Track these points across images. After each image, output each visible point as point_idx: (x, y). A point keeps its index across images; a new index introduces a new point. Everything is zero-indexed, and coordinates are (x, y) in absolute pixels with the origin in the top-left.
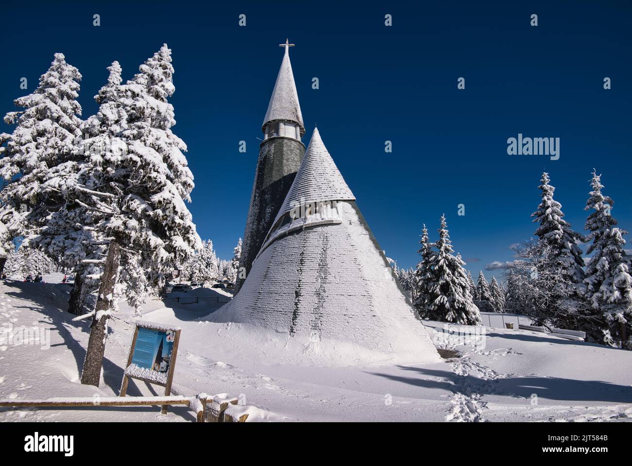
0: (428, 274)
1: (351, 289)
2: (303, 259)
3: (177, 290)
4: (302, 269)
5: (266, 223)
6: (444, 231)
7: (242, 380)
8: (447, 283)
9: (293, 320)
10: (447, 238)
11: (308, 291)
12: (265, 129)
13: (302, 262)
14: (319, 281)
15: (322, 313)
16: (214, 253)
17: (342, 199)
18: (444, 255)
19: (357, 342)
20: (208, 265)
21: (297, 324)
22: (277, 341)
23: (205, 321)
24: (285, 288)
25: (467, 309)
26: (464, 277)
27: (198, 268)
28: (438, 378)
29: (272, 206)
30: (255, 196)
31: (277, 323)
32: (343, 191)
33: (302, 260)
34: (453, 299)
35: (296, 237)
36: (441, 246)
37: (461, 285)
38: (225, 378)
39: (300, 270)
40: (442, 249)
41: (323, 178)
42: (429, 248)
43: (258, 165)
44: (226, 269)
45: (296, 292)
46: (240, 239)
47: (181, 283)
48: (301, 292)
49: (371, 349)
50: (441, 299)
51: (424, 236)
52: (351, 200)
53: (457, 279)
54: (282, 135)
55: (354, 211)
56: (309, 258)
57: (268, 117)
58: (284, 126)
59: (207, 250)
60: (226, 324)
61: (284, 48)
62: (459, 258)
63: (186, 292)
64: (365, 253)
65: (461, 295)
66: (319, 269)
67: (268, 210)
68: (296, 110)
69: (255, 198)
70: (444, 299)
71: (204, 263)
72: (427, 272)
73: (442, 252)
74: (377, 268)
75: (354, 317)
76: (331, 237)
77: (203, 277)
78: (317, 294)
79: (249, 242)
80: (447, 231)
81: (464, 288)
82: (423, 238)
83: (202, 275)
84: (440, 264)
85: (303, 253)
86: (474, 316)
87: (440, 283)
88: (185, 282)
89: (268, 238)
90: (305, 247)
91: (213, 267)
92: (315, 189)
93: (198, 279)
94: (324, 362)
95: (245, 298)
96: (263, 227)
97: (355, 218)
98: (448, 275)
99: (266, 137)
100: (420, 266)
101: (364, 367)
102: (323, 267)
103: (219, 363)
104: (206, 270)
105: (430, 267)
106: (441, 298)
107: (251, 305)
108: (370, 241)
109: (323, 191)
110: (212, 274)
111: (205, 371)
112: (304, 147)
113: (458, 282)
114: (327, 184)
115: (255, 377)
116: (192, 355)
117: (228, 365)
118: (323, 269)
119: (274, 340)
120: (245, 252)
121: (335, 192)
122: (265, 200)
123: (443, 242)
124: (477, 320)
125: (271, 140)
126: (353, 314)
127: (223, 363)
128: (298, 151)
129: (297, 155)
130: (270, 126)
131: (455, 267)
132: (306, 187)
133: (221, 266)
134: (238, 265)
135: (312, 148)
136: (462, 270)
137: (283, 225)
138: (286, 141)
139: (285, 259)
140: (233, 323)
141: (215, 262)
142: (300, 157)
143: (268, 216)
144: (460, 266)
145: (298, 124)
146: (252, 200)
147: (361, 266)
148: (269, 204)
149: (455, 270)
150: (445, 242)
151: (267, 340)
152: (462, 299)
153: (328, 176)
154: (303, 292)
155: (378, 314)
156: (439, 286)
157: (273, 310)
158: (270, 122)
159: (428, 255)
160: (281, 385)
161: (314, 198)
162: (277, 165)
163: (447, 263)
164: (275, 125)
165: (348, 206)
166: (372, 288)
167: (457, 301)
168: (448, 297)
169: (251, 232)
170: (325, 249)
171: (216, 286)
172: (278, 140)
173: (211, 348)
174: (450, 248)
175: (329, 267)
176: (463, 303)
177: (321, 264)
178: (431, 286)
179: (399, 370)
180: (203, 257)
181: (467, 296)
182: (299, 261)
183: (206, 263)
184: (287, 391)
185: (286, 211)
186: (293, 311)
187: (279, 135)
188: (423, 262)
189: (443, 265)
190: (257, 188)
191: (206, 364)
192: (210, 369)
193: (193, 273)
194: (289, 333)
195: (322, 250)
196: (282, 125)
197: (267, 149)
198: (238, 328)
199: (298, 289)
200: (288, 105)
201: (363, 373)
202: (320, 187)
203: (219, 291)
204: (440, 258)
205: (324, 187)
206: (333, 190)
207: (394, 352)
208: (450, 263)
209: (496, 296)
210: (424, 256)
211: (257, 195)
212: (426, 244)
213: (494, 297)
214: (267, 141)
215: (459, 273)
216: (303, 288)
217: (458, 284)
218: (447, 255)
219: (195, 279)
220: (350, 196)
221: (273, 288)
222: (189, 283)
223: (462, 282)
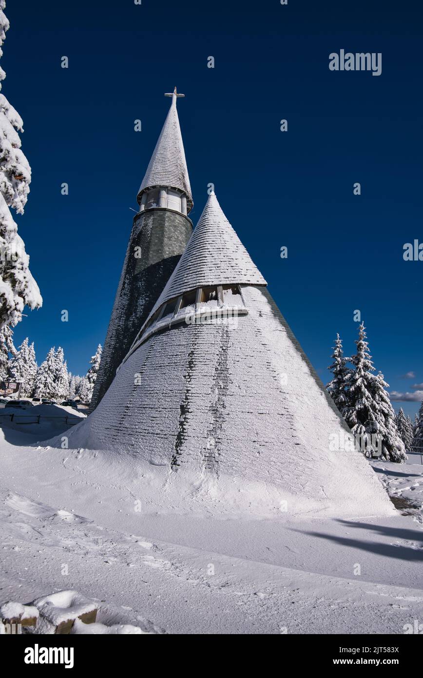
0: (342, 397)
1: (263, 404)
2: (193, 360)
3: (12, 407)
4: (191, 374)
5: (137, 318)
6: (363, 342)
7: (100, 547)
8: (366, 409)
9: (177, 446)
10: (365, 351)
11: (199, 406)
12: (140, 199)
13: (191, 365)
14: (217, 391)
15: (220, 437)
16: (65, 364)
17: (249, 282)
18: (363, 373)
19: (273, 482)
20: (57, 378)
21: (182, 452)
22: (153, 478)
23: (46, 447)
24: (165, 401)
25: (391, 443)
26: (386, 402)
27: (43, 382)
28: (410, 542)
29: (147, 297)
30: (124, 283)
31: (153, 450)
32: (249, 273)
33: (191, 363)
34: (373, 429)
35: (183, 331)
36: (359, 361)
37: (383, 412)
38: (69, 543)
39: (189, 375)
40: (361, 365)
41: (222, 255)
42: (343, 364)
43: (129, 243)
44: (79, 387)
45: (182, 407)
46: (100, 346)
47: (21, 399)
48: (188, 407)
49: (293, 493)
50: (357, 429)
51: (338, 349)
52: (260, 285)
53: (378, 404)
54: (163, 205)
55: (264, 299)
56: (202, 360)
57: (147, 182)
58: (166, 195)
59: (56, 360)
60: (75, 451)
61: (171, 99)
62: (381, 378)
63: (24, 409)
64: (281, 356)
65: (383, 424)
66: (217, 375)
67: (141, 302)
68: (184, 177)
69: (124, 286)
70: (361, 429)
71: (51, 375)
72: (339, 394)
73: (360, 369)
74: (298, 376)
75: (267, 444)
76: (233, 332)
77: (49, 393)
78: (214, 410)
79: (113, 343)
80: (366, 343)
81: (386, 415)
82: (336, 351)
83: (48, 391)
84: (357, 384)
85: (192, 353)
86: (398, 453)
87: (357, 408)
88: (24, 398)
89: (140, 336)
90: (196, 344)
91: (62, 382)
92: (211, 268)
93: (42, 396)
94: (225, 512)
95: (105, 415)
96: (134, 323)
97: (267, 309)
98: (367, 399)
99: (143, 208)
100: (332, 386)
101: (288, 522)
102: (222, 372)
103: (62, 513)
104: (53, 384)
105: (344, 387)
106: (358, 427)
107: (114, 424)
108: (289, 340)
109: (223, 271)
110: (60, 390)
111: (33, 528)
112: (192, 225)
113: (379, 408)
114: (228, 262)
115: (125, 542)
116: (15, 498)
117: (77, 516)
118: (222, 375)
119: (147, 476)
120: (107, 356)
121: (238, 273)
122: (137, 289)
123: (361, 356)
124: (402, 457)
125: (149, 212)
126: (266, 440)
127: (67, 513)
128: (184, 228)
129: (182, 233)
130: (148, 195)
131: (376, 389)
132: (199, 265)
133: (73, 382)
134: (95, 378)
135: (207, 216)
136: (384, 394)
137: (164, 315)
138: (168, 214)
139: (166, 361)
140: (87, 450)
141: (65, 375)
142: (186, 237)
143: (140, 309)
144: (382, 388)
145: (185, 194)
146: (120, 288)
147: (277, 373)
148: (143, 294)
149: (376, 393)
150: (364, 356)
151: (136, 476)
152: (384, 430)
153: (229, 253)
154: (192, 407)
155: (303, 441)
156: (355, 412)
157: (147, 432)
158: (148, 189)
159: (341, 372)
160: (174, 558)
161: (209, 280)
162: (156, 244)
163: (366, 383)
164: (155, 192)
165: (256, 292)
166: (293, 404)
167: (378, 431)
168: (365, 427)
169: (117, 330)
170: (224, 348)
171: (65, 404)
172: (158, 211)
173: (51, 485)
174: (370, 365)
175: (230, 372)
176: (385, 435)
177: (219, 368)
178: (345, 412)
179: (342, 527)
180: (51, 368)
181: (390, 426)
182: (187, 363)
183: (54, 376)
184: (186, 571)
185: (170, 297)
186: (177, 433)
187: (159, 206)
188: (335, 381)
189: (361, 386)
190: (128, 272)
191: (39, 513)
192: (45, 523)
193: (36, 388)
194: (170, 466)
195: (221, 350)
196: (164, 194)
197: (143, 222)
198: (93, 457)
199: (184, 402)
200: (174, 168)
201: (289, 531)
202: (219, 265)
203: (69, 409)
204: (357, 376)
205: (223, 265)
206: (237, 271)
207: (327, 498)
208: (369, 383)
209: (403, 431)
210: (337, 374)
211: (127, 281)
212: (339, 359)
213: (400, 431)
214: (143, 213)
215: (381, 396)
216: (192, 401)
217: (379, 411)
218: (366, 373)
219: (38, 395)
220: (260, 280)
221: (147, 401)
222: (30, 400)
223: (384, 409)
